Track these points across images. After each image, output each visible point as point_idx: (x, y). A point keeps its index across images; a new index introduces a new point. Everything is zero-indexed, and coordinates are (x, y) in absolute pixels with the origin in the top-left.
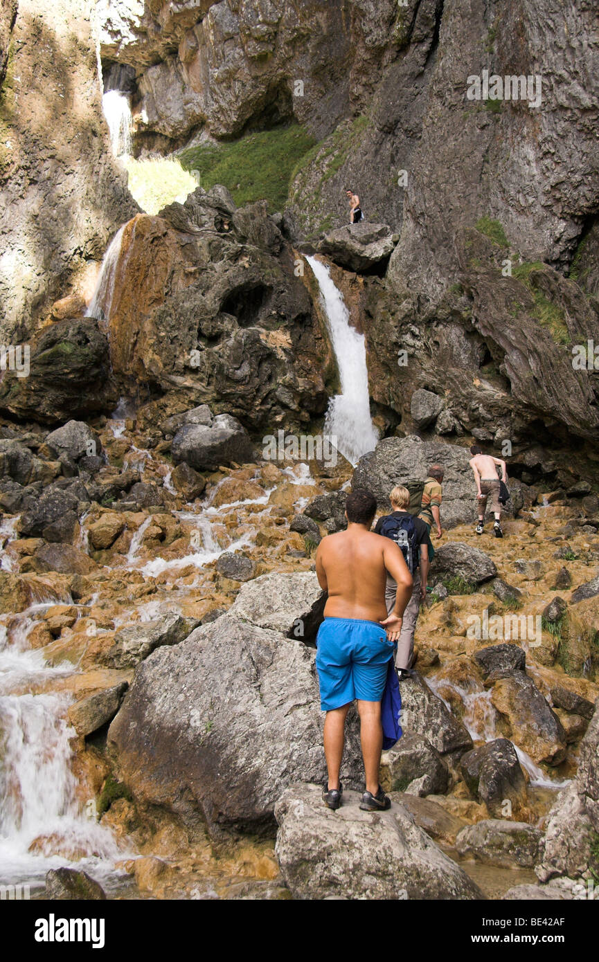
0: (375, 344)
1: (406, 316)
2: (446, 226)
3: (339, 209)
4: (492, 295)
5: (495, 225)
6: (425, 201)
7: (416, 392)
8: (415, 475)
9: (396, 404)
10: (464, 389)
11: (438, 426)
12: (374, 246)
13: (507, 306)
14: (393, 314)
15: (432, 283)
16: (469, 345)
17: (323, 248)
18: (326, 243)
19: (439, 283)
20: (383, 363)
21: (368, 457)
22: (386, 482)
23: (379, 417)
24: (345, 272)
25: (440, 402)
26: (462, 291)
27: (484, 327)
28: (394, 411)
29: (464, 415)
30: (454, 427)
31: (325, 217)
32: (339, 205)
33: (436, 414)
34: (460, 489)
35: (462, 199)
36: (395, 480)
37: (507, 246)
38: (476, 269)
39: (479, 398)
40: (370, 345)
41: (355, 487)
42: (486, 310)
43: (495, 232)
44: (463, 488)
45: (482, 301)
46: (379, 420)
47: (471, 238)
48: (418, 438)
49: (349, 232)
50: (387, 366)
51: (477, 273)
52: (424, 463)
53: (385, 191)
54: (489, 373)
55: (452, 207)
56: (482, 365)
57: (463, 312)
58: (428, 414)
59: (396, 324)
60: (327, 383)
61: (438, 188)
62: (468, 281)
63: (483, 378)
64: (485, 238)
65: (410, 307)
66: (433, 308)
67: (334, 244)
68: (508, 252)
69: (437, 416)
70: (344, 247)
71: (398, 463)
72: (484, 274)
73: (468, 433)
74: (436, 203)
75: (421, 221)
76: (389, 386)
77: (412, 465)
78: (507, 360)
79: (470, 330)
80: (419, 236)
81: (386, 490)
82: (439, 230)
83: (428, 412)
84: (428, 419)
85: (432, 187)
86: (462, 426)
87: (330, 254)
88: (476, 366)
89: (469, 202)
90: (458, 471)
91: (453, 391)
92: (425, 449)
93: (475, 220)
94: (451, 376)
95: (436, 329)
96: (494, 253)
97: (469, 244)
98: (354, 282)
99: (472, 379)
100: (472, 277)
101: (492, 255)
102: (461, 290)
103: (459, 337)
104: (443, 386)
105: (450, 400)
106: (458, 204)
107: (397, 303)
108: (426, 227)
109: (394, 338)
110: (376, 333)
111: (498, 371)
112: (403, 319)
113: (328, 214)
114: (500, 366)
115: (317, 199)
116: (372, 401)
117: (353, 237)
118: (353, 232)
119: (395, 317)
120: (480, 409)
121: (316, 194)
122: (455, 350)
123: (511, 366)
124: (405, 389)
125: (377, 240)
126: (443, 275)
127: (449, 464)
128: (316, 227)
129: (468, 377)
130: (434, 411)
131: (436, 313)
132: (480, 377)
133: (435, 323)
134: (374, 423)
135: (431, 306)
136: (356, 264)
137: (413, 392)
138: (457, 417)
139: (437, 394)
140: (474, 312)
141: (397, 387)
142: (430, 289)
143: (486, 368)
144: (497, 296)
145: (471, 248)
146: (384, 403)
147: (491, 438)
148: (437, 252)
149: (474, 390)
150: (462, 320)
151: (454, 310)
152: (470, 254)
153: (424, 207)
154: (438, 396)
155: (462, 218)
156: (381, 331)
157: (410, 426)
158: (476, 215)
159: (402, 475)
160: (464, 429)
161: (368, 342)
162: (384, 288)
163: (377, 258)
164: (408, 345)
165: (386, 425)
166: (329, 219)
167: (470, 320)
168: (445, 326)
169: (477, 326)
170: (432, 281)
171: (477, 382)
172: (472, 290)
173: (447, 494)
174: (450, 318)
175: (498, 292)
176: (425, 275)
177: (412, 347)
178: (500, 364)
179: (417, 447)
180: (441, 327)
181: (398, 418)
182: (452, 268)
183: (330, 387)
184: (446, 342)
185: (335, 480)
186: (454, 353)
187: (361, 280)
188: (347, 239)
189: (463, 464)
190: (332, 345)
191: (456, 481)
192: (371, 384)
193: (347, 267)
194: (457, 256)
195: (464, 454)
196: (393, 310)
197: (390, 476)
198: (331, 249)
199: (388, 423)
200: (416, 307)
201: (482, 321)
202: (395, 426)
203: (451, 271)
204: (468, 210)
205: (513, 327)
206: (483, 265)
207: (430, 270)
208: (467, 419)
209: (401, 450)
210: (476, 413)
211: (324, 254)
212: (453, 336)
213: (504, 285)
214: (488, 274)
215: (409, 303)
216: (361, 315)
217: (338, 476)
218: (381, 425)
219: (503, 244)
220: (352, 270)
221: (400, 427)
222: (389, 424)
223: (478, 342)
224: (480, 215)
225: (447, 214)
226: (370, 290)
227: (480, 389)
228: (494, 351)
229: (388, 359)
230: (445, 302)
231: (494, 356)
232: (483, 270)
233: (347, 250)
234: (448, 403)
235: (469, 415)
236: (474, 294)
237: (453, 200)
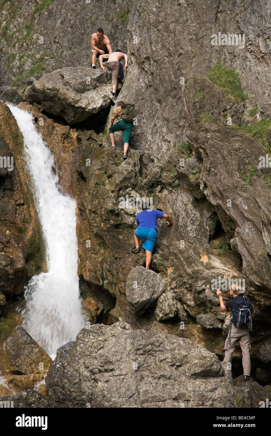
0: (87, 211)
1: (125, 179)
2: (175, 74)
3: (55, 46)
4: (223, 157)
5: (231, 73)
6: (151, 43)
7: (133, 269)
8: (121, 370)
9: (110, 283)
10: (189, 266)
11: (157, 311)
12: (91, 94)
13: (239, 170)
14: (110, 177)
15: (158, 141)
16: (198, 215)
17: (30, 96)
18: (34, 89)
19: (166, 141)
20: (97, 235)
21: (68, 349)
22: (87, 379)
23: (91, 299)
24: (56, 124)
25: (160, 281)
26: (191, 151)
27: (214, 194)
28: (107, 291)
29: (189, 297)
30: (177, 312)
31: (38, 56)
32: (55, 42)
33: (155, 296)
34: (173, 388)
35: (194, 43)
36: (98, 376)
37: (243, 99)
38: (207, 125)
39: (205, 278)
40: (81, 212)
41: (50, 385)
42: (216, 174)
43: (230, 82)
44: (177, 387)
45: (211, 164)
46: (90, 303)
47: (202, 89)
48: (128, 326)
49: (63, 77)
50: (101, 237)
51: (207, 131)
52: (132, 356)
53: (109, 28)
54: (221, 247)
55: (182, 52)
56: (212, 238)
57: (191, 176)
58: (146, 296)
59: (113, 188)
60: (28, 259)
61: (167, 28)
62: (196, 140)
63: (212, 254)
64: (218, 89)
65: (130, 168)
66: (157, 170)
67: (44, 91)
68: (244, 106)
69: (157, 299)
70: (56, 95)
71: (101, 356)
72: (215, 131)
73: (192, 319)
74: (163, 46)
75: (146, 66)
76: (102, 263)
77: (118, 358)
78: (238, 233)
79: (199, 197)
80: (143, 85)
81: (86, 389)
82: (167, 77)
83: (146, 294)
84: (144, 303)
85: (160, 27)
86: (186, 311)
87: (39, 103)
88: (205, 240)
89: (202, 46)
90: (173, 366)
91: (176, 269)
92: (134, 338)
93: (209, 67)
94: (176, 251)
95: (159, 195)
96: (228, 107)
97: (200, 95)
98: (66, 136)
99: (199, 254)
100: (201, 135)
101: (225, 110)
102: (190, 149)
103: (186, 205)
104: (166, 263)
105: (173, 279)
106: (189, 48)
107: (115, 164)
108: (152, 74)
109: (110, 205)
110: (89, 199)
111: (229, 245)
112: (121, 182)
113: (41, 52)
114: (232, 241)
115: (28, 34)
116: (82, 280)
117: (66, 84)
118: (67, 77)
119: (112, 180)
120: (207, 291)
121: (27, 27)
122: (181, 220)
123: (242, 240)
124: (121, 266)
125: (95, 87)
126: (170, 131)
127: (162, 357)
128: (27, 68)
129: (195, 253)
130: (154, 293)
131: (160, 176)
132: (209, 253)
133: (159, 188)
134: (84, 308)
135: (153, 169)
136: (70, 117)
137: (131, 269)
138: (180, 300)
139: (157, 272)
140: (203, 176)
141: (112, 263)
142: (155, 148)
143: (216, 242)
144: (228, 159)
145: (201, 101)
146: (96, 282)
147: (220, 326)
148: (164, 104)
149: (201, 268)
150: (190, 184)
151: (181, 173)
152: (201, 108)
153: (149, 51)
154: (158, 275)
155: (193, 65)
156: (95, 196)
157: (125, 310)
158: (210, 62)
159: (106, 371)
160: (189, 315)
161: (80, 209)
162: (101, 145)
163: (94, 109)
164: (127, 213)
165: (98, 309)
166: (42, 59)
167: (198, 185)
168: (170, 192)
169: (206, 192)
170: (157, 139)
171: (205, 259)
172: (201, 150)
173: (158, 394)
174: (177, 182)
175: (230, 153)
176: (150, 131)
177: (131, 215)
178: (232, 237)
179: (125, 336)
180: (165, 192)
181: (111, 300)
182: (181, 124)
183: (32, 263)
184: (171, 211)
185: (29, 377)
186: (180, 224)
187: (74, 134)
188: (60, 86)
189: (178, 357)
190: (36, 213)
191: (169, 378)
192: (82, 259)
193: (59, 119)
194: (186, 108)
195: (180, 345)
196: (110, 172)
197: (91, 371)
198: (41, 97)
199: (101, 306)
200: (137, 169)
201: (211, 187)
202: (110, 310)
203: (180, 127)
204: (201, 54)
205: (245, 195)
206: (215, 121)
207: (155, 125)
208: (192, 303)
209: (106, 340)
210: (202, 296)
211: (31, 103)
212: (179, 204)
213: (237, 145)
214: (219, 131)
215: (129, 164)
216: (72, 176)
217: (32, 372)
218: (93, 308)
219: (239, 96)
220: (65, 123)
221: (114, 312)
222: (101, 308)
223: (208, 211)
224: (215, 61)
225: (176, 59)
226: (84, 147)
227: (209, 267)
228: (225, 223)
229: (102, 230)
230: (172, 163)
231: (225, 228)
232: (214, 127)
233: (59, 99)
234: (171, 283)
235: (194, 297)
236: (203, 155)
237: (182, 43)
